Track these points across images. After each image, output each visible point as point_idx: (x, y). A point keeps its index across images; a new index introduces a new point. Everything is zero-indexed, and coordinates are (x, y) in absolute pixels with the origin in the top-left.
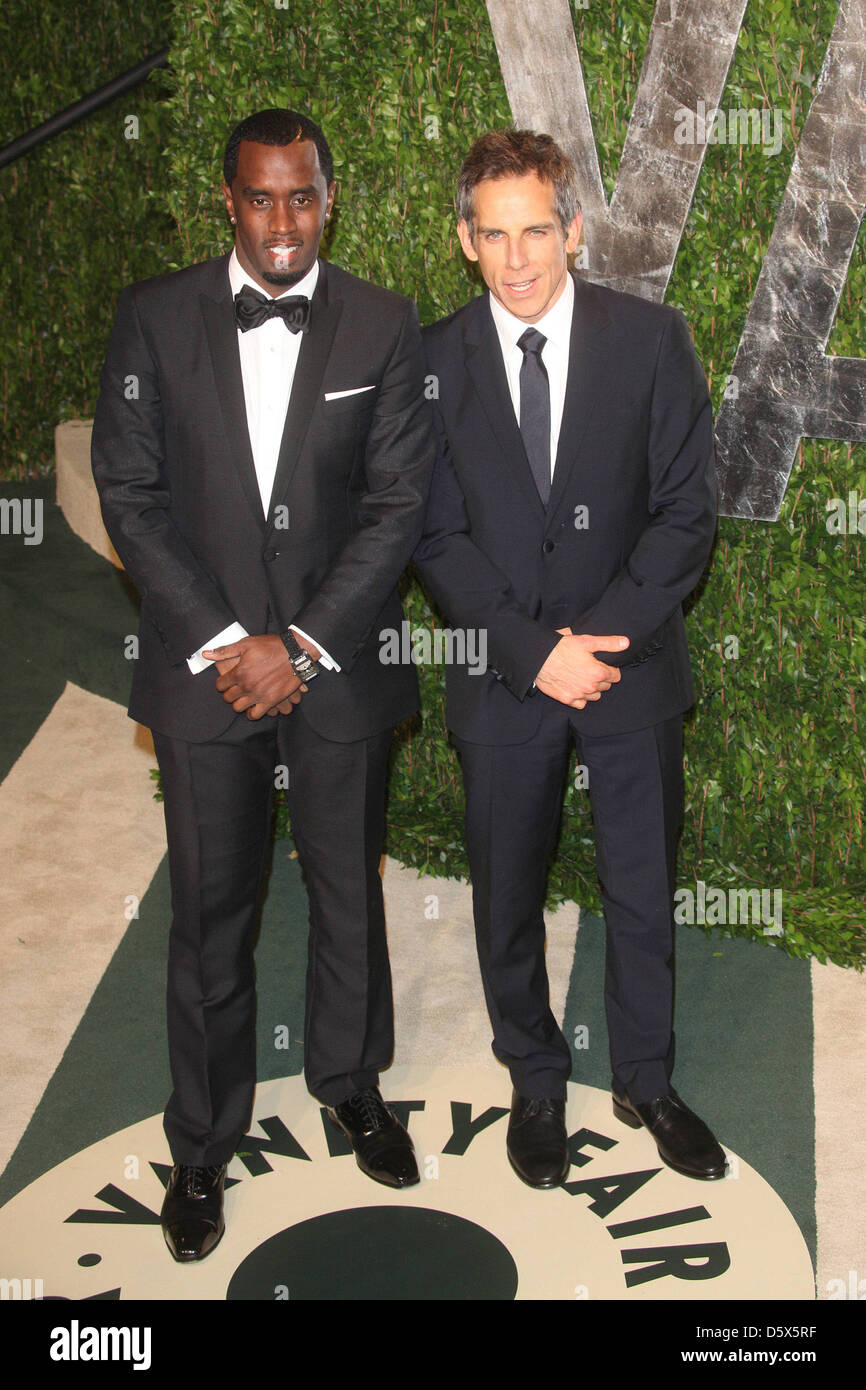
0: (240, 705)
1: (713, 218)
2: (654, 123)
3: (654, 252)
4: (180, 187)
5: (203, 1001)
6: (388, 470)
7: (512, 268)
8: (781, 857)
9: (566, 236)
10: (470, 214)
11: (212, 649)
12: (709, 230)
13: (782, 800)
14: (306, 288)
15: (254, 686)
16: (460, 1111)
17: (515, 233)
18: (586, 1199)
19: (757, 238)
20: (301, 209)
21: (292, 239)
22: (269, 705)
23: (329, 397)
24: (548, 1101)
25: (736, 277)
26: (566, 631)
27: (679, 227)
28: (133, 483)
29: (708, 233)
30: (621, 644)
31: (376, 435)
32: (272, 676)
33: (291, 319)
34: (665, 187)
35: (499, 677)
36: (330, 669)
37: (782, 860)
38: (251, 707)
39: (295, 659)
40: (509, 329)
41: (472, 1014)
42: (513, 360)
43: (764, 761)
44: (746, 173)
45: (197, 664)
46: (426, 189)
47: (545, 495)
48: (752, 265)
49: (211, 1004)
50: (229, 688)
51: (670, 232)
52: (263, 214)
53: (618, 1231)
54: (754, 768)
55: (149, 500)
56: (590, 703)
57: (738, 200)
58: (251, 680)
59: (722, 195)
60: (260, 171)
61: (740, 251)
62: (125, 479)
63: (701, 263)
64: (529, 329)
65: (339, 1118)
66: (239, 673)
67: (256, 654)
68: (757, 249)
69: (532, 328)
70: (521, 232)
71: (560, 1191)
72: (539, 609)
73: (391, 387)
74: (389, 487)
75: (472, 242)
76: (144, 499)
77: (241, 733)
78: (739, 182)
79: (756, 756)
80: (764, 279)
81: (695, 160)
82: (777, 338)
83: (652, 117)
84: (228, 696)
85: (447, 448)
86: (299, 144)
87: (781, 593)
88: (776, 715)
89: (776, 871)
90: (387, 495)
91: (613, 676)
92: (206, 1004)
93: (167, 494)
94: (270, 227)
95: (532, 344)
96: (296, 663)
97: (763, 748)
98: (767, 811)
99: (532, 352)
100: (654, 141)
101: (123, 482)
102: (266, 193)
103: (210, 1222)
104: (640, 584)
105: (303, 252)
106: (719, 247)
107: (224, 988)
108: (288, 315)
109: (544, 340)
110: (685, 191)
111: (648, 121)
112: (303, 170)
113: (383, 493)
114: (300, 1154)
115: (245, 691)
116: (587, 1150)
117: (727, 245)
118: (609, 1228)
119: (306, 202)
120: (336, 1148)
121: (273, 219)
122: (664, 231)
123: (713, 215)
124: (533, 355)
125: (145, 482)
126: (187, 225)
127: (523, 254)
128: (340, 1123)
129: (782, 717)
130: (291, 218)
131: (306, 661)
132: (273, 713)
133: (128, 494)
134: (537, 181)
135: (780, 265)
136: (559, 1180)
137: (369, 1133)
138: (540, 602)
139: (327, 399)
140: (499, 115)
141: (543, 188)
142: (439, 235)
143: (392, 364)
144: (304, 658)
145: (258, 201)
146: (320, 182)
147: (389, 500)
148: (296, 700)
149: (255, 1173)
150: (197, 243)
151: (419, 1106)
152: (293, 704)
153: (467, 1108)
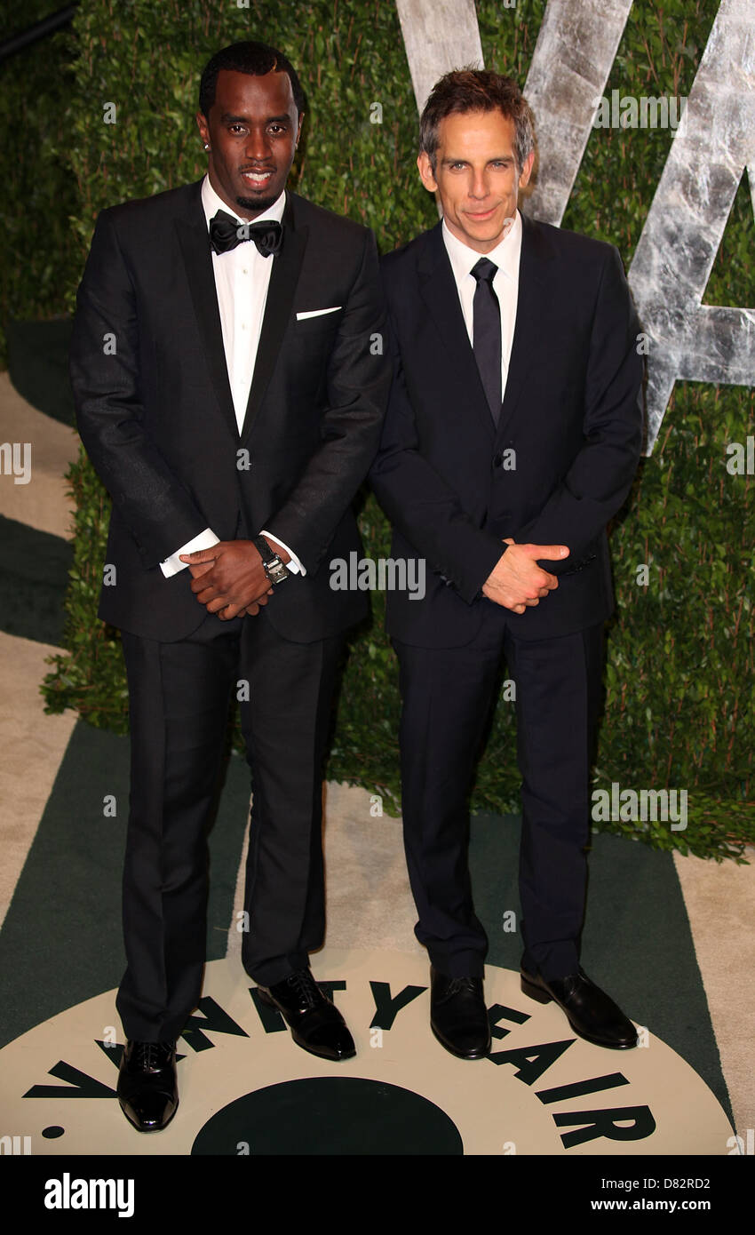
0: (212, 607)
1: (597, 179)
2: (547, 90)
3: (543, 209)
4: (81, 146)
5: (161, 888)
6: (352, 387)
7: (476, 198)
8: (641, 761)
9: (521, 170)
10: (433, 147)
11: (189, 553)
12: (593, 190)
13: (644, 710)
14: (274, 213)
15: (230, 586)
16: (380, 990)
17: (479, 165)
18: (510, 1069)
19: (637, 198)
20: (276, 137)
21: (268, 165)
22: (241, 606)
23: (301, 316)
24: (469, 979)
25: (617, 234)
26: (509, 541)
27: (568, 185)
28: (111, 396)
29: (592, 194)
30: (562, 553)
31: (340, 353)
32: (248, 578)
33: (263, 242)
34: (555, 149)
35: (448, 583)
36: (295, 573)
37: (641, 764)
38: (223, 609)
39: (268, 562)
40: (462, 258)
41: (374, 903)
42: (466, 288)
43: (628, 675)
44: (630, 138)
45: (169, 568)
46: (324, 149)
47: (496, 413)
48: (632, 223)
49: (170, 889)
50: (203, 590)
51: (559, 191)
52: (241, 141)
53: (547, 1097)
54: (618, 680)
55: (125, 411)
56: (528, 608)
57: (622, 163)
58: (226, 581)
59: (607, 158)
60: (239, 99)
61: (622, 210)
62: (104, 392)
63: (585, 221)
64: (482, 258)
65: (274, 996)
66: (216, 575)
67: (230, 559)
68: (638, 209)
69: (486, 258)
70: (485, 163)
71: (486, 1062)
72: (485, 519)
73: (354, 309)
74: (352, 403)
75: (433, 174)
76: (120, 411)
77: (211, 632)
78: (623, 147)
79: (620, 670)
80: (646, 235)
81: (585, 124)
82: (656, 289)
83: (546, 84)
84: (202, 598)
85: (401, 369)
86: (275, 74)
87: (649, 522)
88: (640, 633)
89: (635, 773)
90: (349, 411)
91: (552, 583)
92: (164, 890)
93: (141, 407)
94: (246, 152)
95: (485, 272)
96: (269, 566)
97: (626, 662)
98: (630, 720)
99: (486, 280)
100: (548, 107)
101: (101, 396)
102: (245, 121)
103: (167, 1094)
104: (579, 498)
105: (276, 177)
106: (601, 206)
107: (181, 875)
108: (261, 238)
109: (496, 268)
110: (574, 152)
111: (542, 88)
112: (278, 99)
113: (345, 409)
114: (238, 1031)
115: (221, 592)
116: (503, 1023)
117: (610, 204)
118: (538, 1094)
119: (281, 130)
120: (271, 1025)
121: (250, 145)
122: (553, 190)
123: (598, 176)
124: (485, 283)
125: (121, 396)
126: (89, 180)
127: (486, 184)
128: (275, 1000)
129: (646, 635)
130: (267, 146)
131: (279, 564)
132: (242, 615)
133: (106, 406)
134: (501, 117)
135: (662, 222)
136: (484, 1052)
137: (303, 1011)
138: (486, 513)
139: (298, 319)
140: (396, 81)
141: (507, 123)
142: (336, 193)
143: (357, 286)
144: (277, 562)
145: (235, 128)
146: (294, 112)
147: (352, 415)
148: (263, 602)
149: (198, 1050)
150: (97, 198)
151: (341, 985)
152: (260, 606)
153: (386, 986)
